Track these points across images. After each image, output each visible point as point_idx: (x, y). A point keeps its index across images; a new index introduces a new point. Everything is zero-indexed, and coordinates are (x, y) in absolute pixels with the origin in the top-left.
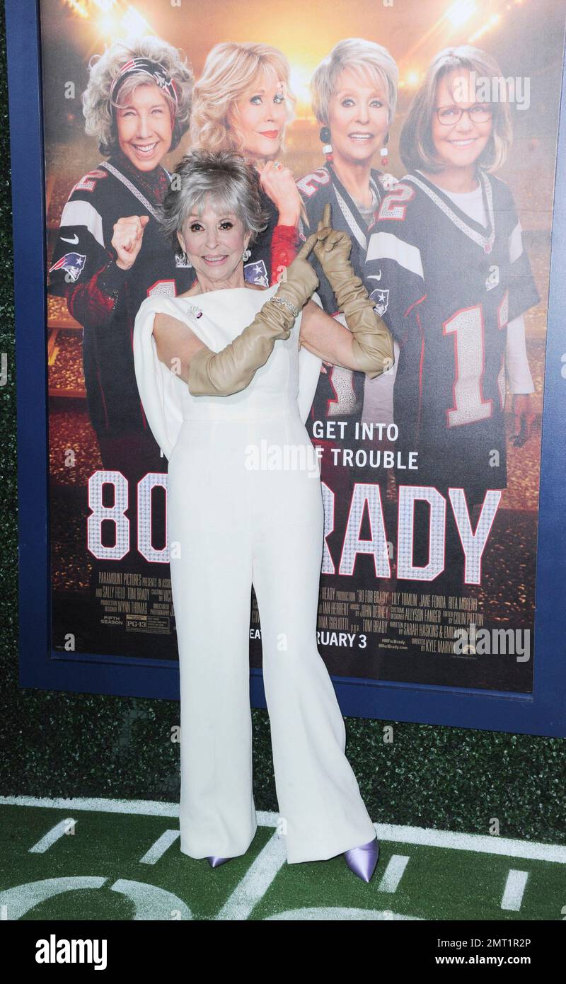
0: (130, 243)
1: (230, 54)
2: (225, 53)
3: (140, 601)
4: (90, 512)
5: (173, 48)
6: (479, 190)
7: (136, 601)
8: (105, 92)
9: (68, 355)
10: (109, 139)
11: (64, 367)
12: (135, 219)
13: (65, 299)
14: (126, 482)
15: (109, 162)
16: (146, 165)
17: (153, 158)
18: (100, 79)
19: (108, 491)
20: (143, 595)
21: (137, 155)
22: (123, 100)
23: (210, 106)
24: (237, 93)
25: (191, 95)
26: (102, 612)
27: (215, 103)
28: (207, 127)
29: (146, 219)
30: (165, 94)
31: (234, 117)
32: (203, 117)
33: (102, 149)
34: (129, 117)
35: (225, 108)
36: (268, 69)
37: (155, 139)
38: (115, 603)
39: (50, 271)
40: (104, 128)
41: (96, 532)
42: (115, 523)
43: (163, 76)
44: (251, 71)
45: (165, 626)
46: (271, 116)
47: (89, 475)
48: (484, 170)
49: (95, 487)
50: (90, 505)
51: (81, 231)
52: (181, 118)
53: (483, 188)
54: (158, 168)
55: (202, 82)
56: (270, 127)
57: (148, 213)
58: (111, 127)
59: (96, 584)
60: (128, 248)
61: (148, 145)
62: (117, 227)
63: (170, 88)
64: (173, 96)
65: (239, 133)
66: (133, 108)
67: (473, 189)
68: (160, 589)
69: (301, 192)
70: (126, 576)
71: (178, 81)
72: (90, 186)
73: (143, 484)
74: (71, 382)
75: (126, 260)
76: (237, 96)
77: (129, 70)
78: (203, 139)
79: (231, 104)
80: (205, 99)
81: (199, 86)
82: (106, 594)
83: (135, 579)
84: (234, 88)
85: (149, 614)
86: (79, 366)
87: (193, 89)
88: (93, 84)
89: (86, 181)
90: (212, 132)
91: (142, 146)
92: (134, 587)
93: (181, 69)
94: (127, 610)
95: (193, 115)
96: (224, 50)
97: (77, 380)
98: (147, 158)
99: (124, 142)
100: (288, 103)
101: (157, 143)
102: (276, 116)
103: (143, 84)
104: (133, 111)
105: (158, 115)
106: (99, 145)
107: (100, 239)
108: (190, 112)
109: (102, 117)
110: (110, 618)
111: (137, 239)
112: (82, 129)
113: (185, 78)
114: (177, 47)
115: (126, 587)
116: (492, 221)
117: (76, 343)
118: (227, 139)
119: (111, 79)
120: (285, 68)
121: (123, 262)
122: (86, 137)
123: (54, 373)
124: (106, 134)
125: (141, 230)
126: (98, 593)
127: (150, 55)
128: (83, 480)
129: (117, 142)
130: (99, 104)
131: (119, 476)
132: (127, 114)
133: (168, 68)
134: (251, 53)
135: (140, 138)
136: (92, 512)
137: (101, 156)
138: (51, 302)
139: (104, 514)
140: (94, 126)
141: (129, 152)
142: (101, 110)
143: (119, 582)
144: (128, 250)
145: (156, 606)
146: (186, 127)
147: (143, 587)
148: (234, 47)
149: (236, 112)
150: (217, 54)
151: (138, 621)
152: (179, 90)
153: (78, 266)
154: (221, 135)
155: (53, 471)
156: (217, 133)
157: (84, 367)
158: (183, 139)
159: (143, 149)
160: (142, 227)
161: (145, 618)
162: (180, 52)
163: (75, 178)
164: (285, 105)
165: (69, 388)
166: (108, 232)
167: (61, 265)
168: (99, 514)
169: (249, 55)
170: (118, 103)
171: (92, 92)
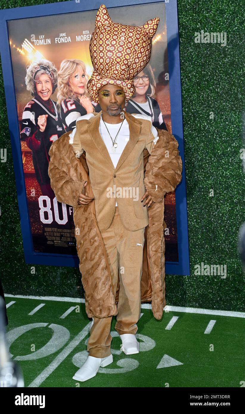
0: (43, 123)
1: (68, 63)
2: (66, 62)
3: (58, 236)
4: (40, 209)
5: (50, 62)
6: (148, 102)
7: (56, 236)
8: (32, 77)
9: (28, 160)
10: (34, 91)
11: (28, 164)
12: (44, 116)
13: (26, 142)
14: (50, 199)
15: (35, 98)
16: (46, 99)
17: (47, 96)
18: (30, 73)
19: (45, 202)
20: (58, 234)
21: (43, 96)
22: (37, 79)
23: (63, 79)
24: (71, 75)
25: (57, 76)
26: (47, 240)
27: (64, 78)
28: (63, 86)
29: (47, 115)
30: (49, 76)
31: (70, 82)
32: (61, 83)
33: (32, 94)
34: (39, 84)
35: (67, 80)
36: (79, 67)
37: (48, 90)
38: (50, 237)
39: (21, 133)
40: (32, 88)
41: (42, 215)
42: (48, 212)
43: (48, 71)
44: (74, 68)
45: (66, 244)
46: (81, 81)
47: (38, 198)
48: (149, 96)
49: (41, 201)
50: (40, 207)
51: (28, 120)
52: (54, 84)
53: (149, 101)
54: (49, 99)
55: (60, 72)
56: (82, 85)
57: (47, 114)
58: (34, 87)
59: (44, 231)
60: (42, 125)
61: (46, 92)
62: (39, 118)
63: (50, 74)
64: (52, 77)
65: (72, 87)
66: (40, 81)
67: (146, 102)
68: (63, 232)
69: (93, 105)
70: (53, 229)
71: (53, 72)
72: (30, 106)
73: (55, 200)
74: (30, 168)
75: (43, 129)
76: (71, 76)
77: (38, 70)
78: (62, 89)
79: (69, 78)
80: (61, 77)
81: (59, 73)
82: (48, 235)
83: (56, 229)
84: (69, 73)
85: (61, 241)
86: (32, 163)
87: (57, 75)
88: (28, 75)
89: (28, 105)
90: (64, 87)
91: (44, 93)
92: (55, 232)
93: (53, 68)
94: (54, 239)
95: (58, 82)
96: (65, 62)
97: (31, 167)
98: (46, 96)
99: (38, 92)
100: (86, 76)
101: (48, 92)
102: (83, 81)
103: (42, 74)
104: (40, 82)
105: (48, 83)
106: (31, 93)
107: (34, 123)
108: (57, 81)
109: (31, 85)
110: (50, 242)
111: (45, 122)
112: (26, 89)
113: (55, 71)
114: (51, 62)
115: (53, 232)
116: (153, 112)
117: (30, 156)
118: (69, 89)
119: (33, 73)
120: (85, 67)
121: (41, 129)
122: (28, 91)
123: (25, 165)
124: (33, 90)
125: (46, 119)
126: (45, 234)
127: (44, 65)
128: (37, 199)
129: (36, 92)
130: (30, 80)
131: (47, 197)
132: (39, 83)
133: (49, 68)
134: (74, 62)
135: (43, 90)
136: (41, 209)
137: (32, 97)
138: (22, 143)
139: (44, 210)
140: (29, 88)
141: (40, 94)
142: (31, 82)
143: (51, 230)
144: (43, 126)
145: (63, 238)
146: (56, 86)
147: (58, 232)
148: (68, 61)
149: (71, 80)
150: (64, 63)
151: (58, 243)
152: (53, 75)
153: (28, 131)
154: (67, 88)
155: (28, 196)
156: (66, 87)
157: (33, 163)
158: (56, 90)
159: (44, 94)
160: (46, 118)
161: (60, 242)
162: (53, 63)
163: (25, 104)
164: (85, 78)
165: (29, 170)
166: (36, 120)
167: (23, 131)
168: (43, 209)
169: (73, 63)
170: (36, 80)
171: (28, 77)
